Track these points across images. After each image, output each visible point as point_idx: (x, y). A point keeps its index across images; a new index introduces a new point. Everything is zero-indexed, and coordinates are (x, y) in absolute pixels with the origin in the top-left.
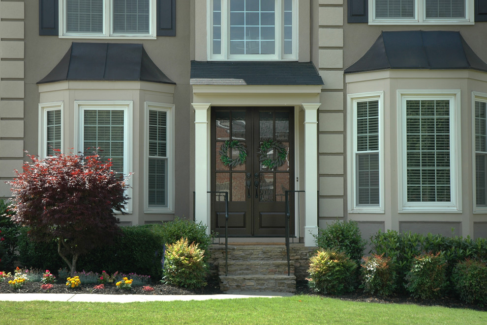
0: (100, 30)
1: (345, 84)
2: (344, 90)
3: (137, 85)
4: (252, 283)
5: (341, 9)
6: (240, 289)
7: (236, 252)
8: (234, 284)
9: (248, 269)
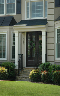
0: (4, 13)
1: (54, 24)
2: (54, 26)
3: (8, 27)
4: (24, 78)
5: (54, 4)
6: (21, 80)
7: (24, 70)
8: (20, 79)
9: (25, 75)
